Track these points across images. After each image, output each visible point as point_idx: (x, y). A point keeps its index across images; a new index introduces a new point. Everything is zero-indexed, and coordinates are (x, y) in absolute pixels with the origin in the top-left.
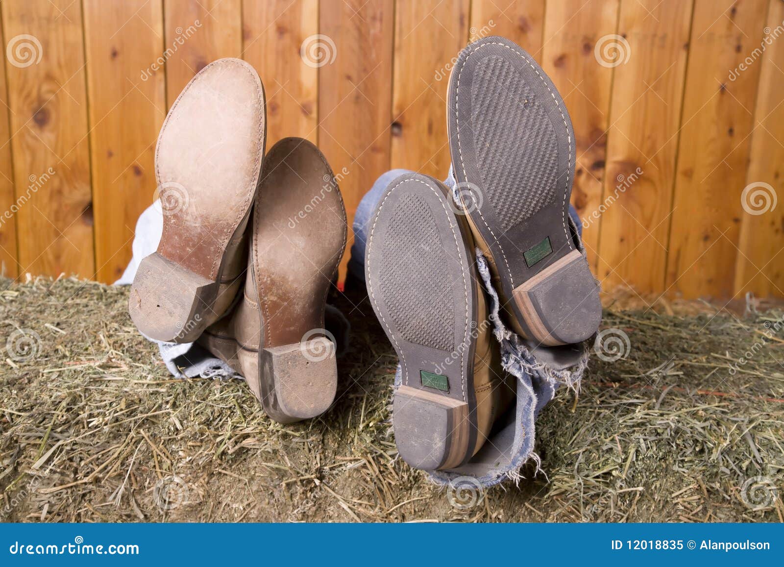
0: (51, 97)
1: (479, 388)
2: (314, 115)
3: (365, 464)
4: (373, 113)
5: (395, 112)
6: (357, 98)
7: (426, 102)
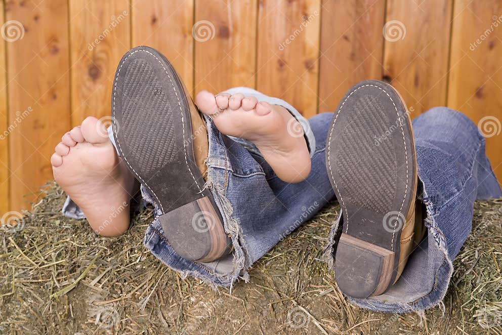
0: (103, 56)
1: (403, 241)
2: (316, 70)
3: (333, 291)
4: (366, 68)
5: (386, 67)
6: (353, 56)
7: (413, 58)
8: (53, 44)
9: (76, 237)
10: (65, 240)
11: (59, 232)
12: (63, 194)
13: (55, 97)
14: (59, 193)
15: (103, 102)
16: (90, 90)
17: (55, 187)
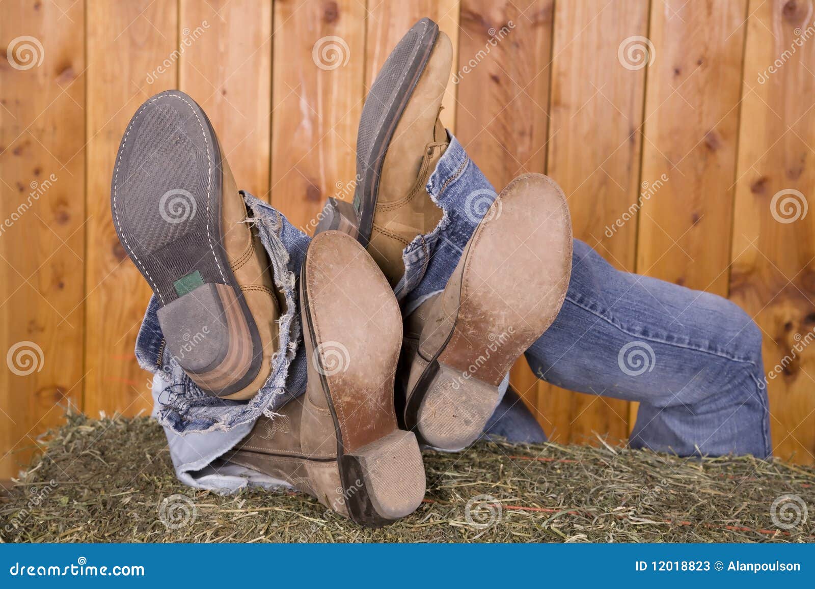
8: (62, 208)
9: (93, 524)
10: (76, 530)
11: (67, 516)
12: (73, 452)
13: (61, 286)
14: (68, 451)
15: (134, 293)
16: (114, 275)
17: (61, 437)
